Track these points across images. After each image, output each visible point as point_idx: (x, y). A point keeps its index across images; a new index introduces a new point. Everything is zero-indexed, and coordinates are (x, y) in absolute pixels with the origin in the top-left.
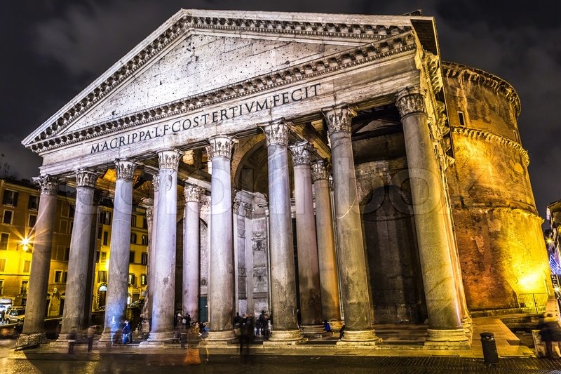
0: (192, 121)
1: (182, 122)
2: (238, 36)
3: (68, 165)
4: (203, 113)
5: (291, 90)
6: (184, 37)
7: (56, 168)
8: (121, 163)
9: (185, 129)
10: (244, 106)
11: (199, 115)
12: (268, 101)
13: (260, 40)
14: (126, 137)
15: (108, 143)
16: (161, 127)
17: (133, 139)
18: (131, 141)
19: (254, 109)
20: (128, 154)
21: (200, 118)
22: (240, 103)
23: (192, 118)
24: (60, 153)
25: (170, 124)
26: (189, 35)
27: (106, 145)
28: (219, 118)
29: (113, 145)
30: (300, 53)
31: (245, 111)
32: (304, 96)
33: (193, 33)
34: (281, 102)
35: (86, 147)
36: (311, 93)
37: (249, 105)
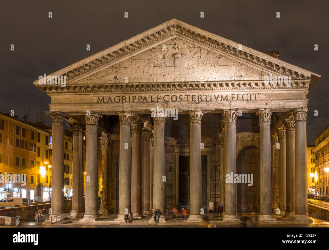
0: (178, 97)
1: (171, 96)
2: (211, 50)
3: (77, 107)
4: (186, 94)
5: (242, 93)
6: (171, 38)
7: (66, 107)
8: (124, 114)
9: (172, 101)
10: (213, 96)
11: (183, 94)
12: (228, 96)
13: (225, 57)
14: (127, 97)
15: (112, 98)
16: (156, 96)
17: (133, 99)
18: (131, 100)
19: (219, 99)
20: (130, 109)
21: (184, 96)
22: (211, 93)
23: (178, 95)
24: (68, 96)
25: (162, 95)
26: (175, 37)
27: (110, 99)
28: (197, 99)
29: (117, 100)
30: (248, 73)
31: (213, 99)
32: (249, 99)
33: (178, 37)
34: (236, 99)
35: (93, 97)
36: (253, 98)
37: (216, 96)
